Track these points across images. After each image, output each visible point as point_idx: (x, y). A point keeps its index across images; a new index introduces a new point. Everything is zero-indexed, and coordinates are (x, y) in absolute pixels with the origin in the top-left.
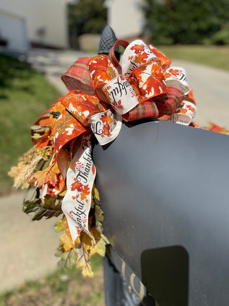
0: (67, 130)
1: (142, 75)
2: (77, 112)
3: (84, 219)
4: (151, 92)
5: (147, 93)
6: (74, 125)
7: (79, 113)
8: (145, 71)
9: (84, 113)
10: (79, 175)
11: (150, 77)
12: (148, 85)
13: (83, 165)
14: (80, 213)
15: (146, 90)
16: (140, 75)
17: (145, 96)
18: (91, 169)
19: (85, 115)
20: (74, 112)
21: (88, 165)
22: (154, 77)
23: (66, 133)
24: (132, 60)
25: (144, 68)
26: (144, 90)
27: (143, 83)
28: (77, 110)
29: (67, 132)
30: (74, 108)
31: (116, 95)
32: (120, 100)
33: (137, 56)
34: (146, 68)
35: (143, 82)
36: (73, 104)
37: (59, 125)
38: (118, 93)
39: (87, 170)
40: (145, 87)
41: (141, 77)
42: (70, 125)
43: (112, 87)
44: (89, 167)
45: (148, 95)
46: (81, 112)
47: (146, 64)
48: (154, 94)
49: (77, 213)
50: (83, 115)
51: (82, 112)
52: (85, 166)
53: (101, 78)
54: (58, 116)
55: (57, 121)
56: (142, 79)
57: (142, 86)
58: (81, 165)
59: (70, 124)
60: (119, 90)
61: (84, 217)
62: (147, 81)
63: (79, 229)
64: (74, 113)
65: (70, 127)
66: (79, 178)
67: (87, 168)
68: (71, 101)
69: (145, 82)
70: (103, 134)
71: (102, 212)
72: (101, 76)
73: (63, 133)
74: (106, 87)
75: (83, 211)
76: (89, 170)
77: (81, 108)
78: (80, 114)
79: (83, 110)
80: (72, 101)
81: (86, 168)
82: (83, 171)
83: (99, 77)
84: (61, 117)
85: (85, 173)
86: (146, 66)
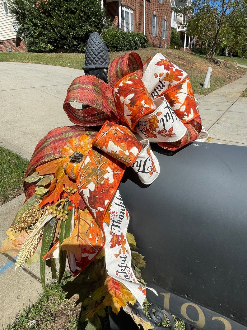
0: (106, 176)
1: (178, 95)
2: (123, 150)
3: (129, 272)
4: (191, 113)
5: (186, 115)
6: (110, 167)
7: (125, 152)
8: (181, 91)
9: (131, 151)
10: (113, 225)
11: (187, 96)
12: (186, 106)
13: (117, 213)
14: (123, 268)
15: (184, 112)
16: (176, 96)
17: (183, 118)
18: (125, 215)
19: (134, 154)
20: (117, 151)
21: (122, 211)
22: (190, 97)
23: (107, 181)
24: (161, 78)
25: (179, 87)
26: (182, 112)
27: (181, 105)
28: (121, 148)
29: (108, 179)
30: (116, 146)
31: (167, 121)
32: (172, 128)
33: (169, 73)
34: (182, 87)
35: (180, 103)
36: (113, 142)
37: (91, 172)
38: (170, 119)
39: (121, 217)
40: (183, 109)
41: (178, 98)
42: (106, 170)
43: (163, 113)
44: (123, 213)
45: (188, 117)
46: (127, 151)
47: (181, 83)
48: (194, 116)
49: (122, 270)
50: (131, 153)
51: (129, 150)
52: (119, 214)
53: (146, 103)
54: (80, 160)
55: (83, 166)
56: (179, 99)
57: (179, 108)
58: (115, 214)
59: (106, 168)
60: (170, 115)
61: (128, 271)
62: (185, 102)
63: (143, 289)
64: (117, 153)
65: (107, 172)
66: (113, 229)
67: (122, 214)
68: (109, 138)
69: (182, 103)
70: (152, 171)
71: (143, 257)
72: (145, 100)
73: (102, 183)
74: (156, 113)
75: (125, 265)
76: (123, 216)
77: (126, 146)
78: (127, 153)
79: (129, 148)
80: (111, 138)
81: (120, 215)
82: (117, 219)
83: (143, 102)
84: (88, 160)
85: (118, 221)
86: (182, 85)
